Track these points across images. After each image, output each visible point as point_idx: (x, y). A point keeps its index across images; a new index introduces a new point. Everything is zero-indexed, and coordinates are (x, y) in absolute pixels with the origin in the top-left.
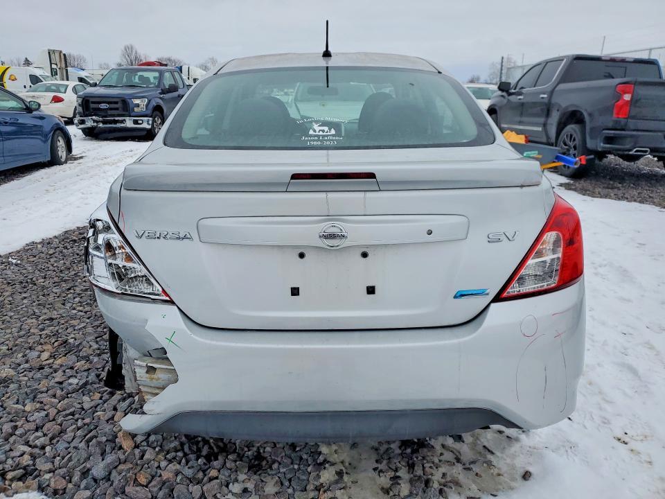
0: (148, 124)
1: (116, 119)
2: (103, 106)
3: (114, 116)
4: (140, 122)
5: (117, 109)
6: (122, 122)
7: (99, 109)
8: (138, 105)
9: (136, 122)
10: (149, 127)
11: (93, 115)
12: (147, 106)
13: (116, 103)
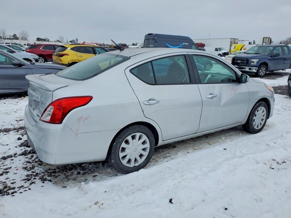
0: (256, 70)
1: (243, 67)
2: (239, 61)
3: (242, 66)
4: (252, 69)
5: (244, 63)
6: (245, 68)
7: (238, 63)
8: (253, 62)
9: (250, 69)
10: (256, 71)
11: (235, 65)
12: (257, 62)
13: (244, 60)
